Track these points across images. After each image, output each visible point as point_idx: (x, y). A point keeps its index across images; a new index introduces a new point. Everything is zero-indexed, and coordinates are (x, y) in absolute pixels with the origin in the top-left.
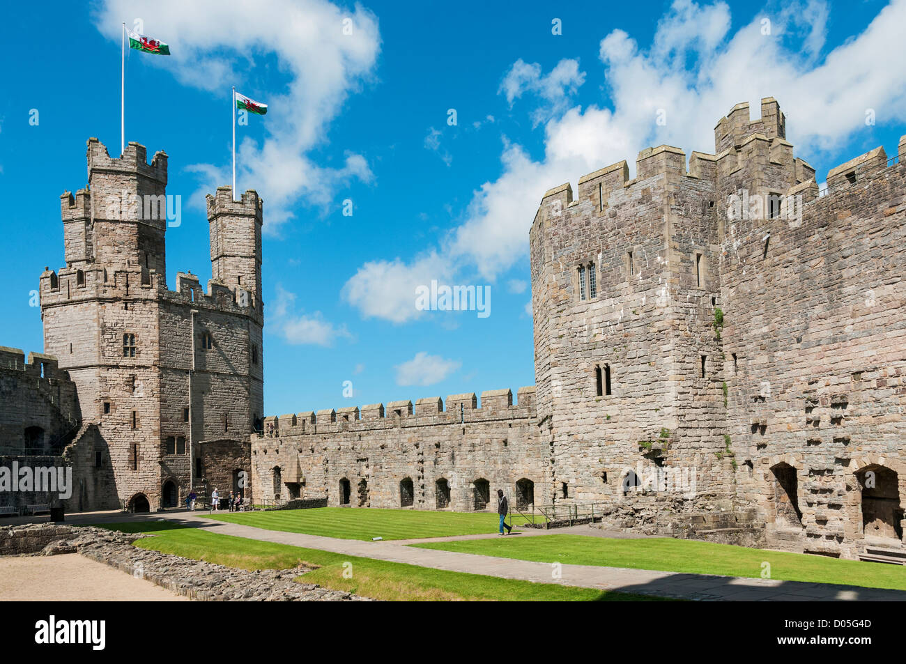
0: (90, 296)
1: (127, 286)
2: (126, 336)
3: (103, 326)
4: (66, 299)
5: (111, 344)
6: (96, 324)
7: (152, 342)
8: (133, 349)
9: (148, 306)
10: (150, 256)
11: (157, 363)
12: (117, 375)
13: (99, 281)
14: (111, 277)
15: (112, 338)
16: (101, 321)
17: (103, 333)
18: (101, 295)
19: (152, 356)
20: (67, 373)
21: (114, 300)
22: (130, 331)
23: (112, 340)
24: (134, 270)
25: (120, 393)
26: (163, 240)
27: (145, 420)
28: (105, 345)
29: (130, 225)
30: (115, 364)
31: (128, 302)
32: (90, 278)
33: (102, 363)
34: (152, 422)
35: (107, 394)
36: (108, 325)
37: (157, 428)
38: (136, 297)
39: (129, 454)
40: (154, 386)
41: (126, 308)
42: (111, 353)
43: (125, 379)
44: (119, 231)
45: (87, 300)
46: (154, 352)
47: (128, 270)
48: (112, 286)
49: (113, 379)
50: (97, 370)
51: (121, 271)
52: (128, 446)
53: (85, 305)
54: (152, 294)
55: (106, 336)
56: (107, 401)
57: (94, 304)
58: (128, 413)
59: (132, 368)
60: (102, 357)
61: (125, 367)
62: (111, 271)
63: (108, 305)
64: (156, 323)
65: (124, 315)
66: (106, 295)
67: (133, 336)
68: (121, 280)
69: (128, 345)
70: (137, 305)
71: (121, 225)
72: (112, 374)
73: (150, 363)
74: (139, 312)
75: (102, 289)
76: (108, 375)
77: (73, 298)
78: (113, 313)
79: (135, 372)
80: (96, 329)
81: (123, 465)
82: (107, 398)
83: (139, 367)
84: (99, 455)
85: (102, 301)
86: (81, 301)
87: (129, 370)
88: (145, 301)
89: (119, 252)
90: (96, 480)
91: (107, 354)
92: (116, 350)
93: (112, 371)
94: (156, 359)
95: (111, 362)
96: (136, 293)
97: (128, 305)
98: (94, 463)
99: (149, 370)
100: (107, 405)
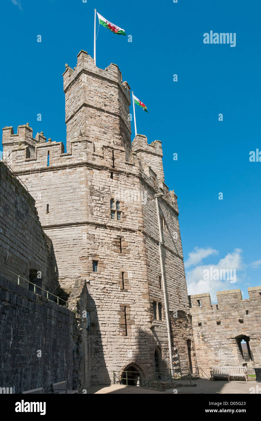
0: (78, 162)
1: (113, 159)
2: (112, 200)
3: (92, 188)
5: (99, 205)
6: (84, 186)
8: (119, 213)
9: (130, 180)
11: (141, 229)
12: (106, 235)
13: (88, 150)
14: (99, 149)
15: (100, 200)
16: (90, 183)
17: (92, 194)
19: (137, 221)
21: (100, 168)
23: (100, 202)
24: (119, 148)
25: (108, 252)
27: (134, 282)
28: (93, 204)
30: (103, 223)
31: (113, 172)
33: (91, 221)
34: (141, 285)
35: (95, 252)
36: (96, 188)
37: (145, 291)
38: (122, 170)
39: (119, 317)
40: (140, 249)
41: (112, 177)
42: (100, 213)
43: (112, 240)
46: (138, 218)
47: (114, 147)
48: (100, 157)
49: (101, 237)
50: (85, 227)
51: (108, 147)
52: (118, 309)
56: (96, 259)
57: (81, 169)
58: (117, 273)
59: (118, 229)
60: (90, 215)
61: (112, 228)
62: (98, 145)
63: (96, 172)
65: (110, 183)
66: (94, 163)
68: (108, 155)
69: (115, 209)
70: (121, 177)
71: (106, 114)
72: (99, 232)
73: (136, 228)
74: (123, 183)
76: (96, 234)
78: (101, 179)
79: (122, 234)
80: (84, 190)
81: (114, 329)
82: (96, 255)
83: (125, 230)
85: (90, 166)
87: (116, 232)
88: (128, 175)
89: (105, 133)
91: (95, 213)
92: (104, 211)
93: (100, 230)
94: (141, 225)
95: (99, 221)
96: (122, 166)
97: (114, 175)
99: (134, 234)
100: (95, 263)
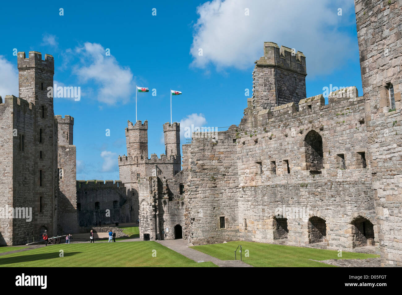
0: (129, 164)
1: (138, 160)
2: (137, 174)
3: (132, 172)
4: (123, 164)
5: (134, 177)
6: (130, 171)
7: (144, 175)
9: (143, 165)
10: (143, 151)
13: (130, 160)
14: (133, 158)
17: (132, 174)
18: (131, 164)
20: (124, 184)
21: (134, 164)
22: (138, 172)
24: (139, 155)
26: (147, 146)
28: (132, 177)
29: (138, 143)
31: (138, 164)
32: (128, 158)
33: (132, 182)
36: (133, 171)
41: (137, 166)
43: (137, 186)
44: (135, 145)
45: (128, 165)
48: (134, 161)
50: (131, 184)
51: (136, 156)
53: (128, 166)
54: (144, 162)
55: (133, 175)
57: (130, 166)
60: (132, 180)
61: (137, 183)
62: (133, 157)
63: (133, 166)
64: (145, 170)
65: (137, 168)
66: (132, 163)
67: (139, 174)
68: (136, 159)
69: (138, 177)
70: (140, 165)
71: (136, 143)
74: (141, 167)
75: (131, 162)
77: (125, 164)
78: (134, 168)
80: (130, 173)
82: (133, 191)
84: (132, 207)
86: (127, 165)
89: (135, 151)
90: (131, 214)
93: (135, 184)
95: (134, 182)
96: (140, 162)
98: (131, 210)
100: (133, 193)
